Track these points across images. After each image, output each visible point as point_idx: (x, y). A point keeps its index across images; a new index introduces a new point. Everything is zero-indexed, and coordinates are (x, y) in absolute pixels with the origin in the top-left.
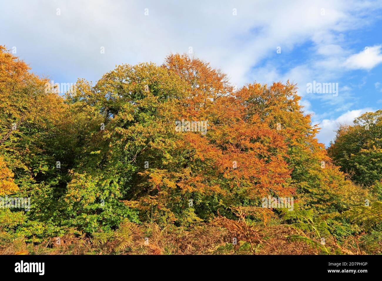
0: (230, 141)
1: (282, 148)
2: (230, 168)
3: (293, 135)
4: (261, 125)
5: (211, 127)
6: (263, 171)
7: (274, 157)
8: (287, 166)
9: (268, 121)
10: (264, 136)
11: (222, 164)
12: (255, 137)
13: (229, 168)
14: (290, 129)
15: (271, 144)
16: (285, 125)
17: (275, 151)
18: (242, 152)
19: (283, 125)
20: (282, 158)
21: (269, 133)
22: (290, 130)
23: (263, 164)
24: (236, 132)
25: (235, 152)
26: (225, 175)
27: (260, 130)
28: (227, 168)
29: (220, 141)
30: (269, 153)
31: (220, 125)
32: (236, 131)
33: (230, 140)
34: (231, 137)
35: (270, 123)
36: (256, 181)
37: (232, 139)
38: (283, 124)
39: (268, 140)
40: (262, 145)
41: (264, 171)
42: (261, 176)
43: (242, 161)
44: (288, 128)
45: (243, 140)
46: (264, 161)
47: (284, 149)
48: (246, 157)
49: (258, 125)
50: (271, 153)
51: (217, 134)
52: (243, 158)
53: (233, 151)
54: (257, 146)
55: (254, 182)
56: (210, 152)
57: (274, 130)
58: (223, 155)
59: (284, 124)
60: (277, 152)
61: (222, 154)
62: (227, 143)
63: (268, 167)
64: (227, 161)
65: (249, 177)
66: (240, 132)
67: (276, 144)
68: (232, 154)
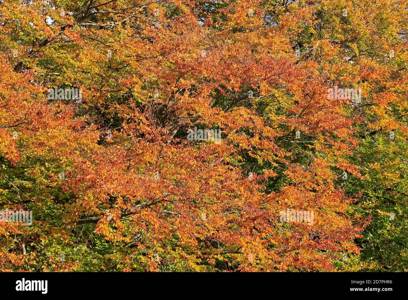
0: (136, 94)
1: (335, 137)
2: (125, 201)
3: (382, 89)
4: (263, 41)
5: (63, 29)
6: (254, 220)
7: (300, 167)
8: (347, 207)
9: (294, 27)
10: (270, 84)
11: (93, 185)
12: (234, 84)
13: (120, 200)
14: (374, 64)
15: (293, 119)
16: (354, 46)
17: (305, 148)
18: (178, 143)
19: (348, 47)
20: (331, 176)
21: (290, 74)
22: (373, 70)
23: (256, 193)
24: (161, 58)
25: (152, 141)
26: (104, 228)
27: (257, 61)
28: (112, 200)
29: (97, 90)
30: (282, 153)
31: (101, 28)
32: (163, 54)
33: (137, 89)
34: (141, 76)
35: (299, 35)
36: (221, 258)
37: (143, 88)
38: (350, 44)
39: (286, 103)
40: (258, 121)
41: (259, 220)
42: (243, 241)
43: (175, 177)
44: (364, 60)
45: (187, 94)
46: (259, 183)
47: (343, 141)
48: (193, 162)
49: (253, 38)
50: (288, 154)
51: (86, 62)
52: (181, 165)
53: (143, 135)
54: (240, 122)
55: (217, 259)
56: (50, 131)
57: (311, 63)
58: (101, 149)
59: (352, 41)
60: (314, 153)
61: (99, 143)
62: (124, 100)
63: (271, 208)
64: (115, 171)
65: (198, 239)
66: (176, 63)
67: (314, 119)
68: (139, 146)
